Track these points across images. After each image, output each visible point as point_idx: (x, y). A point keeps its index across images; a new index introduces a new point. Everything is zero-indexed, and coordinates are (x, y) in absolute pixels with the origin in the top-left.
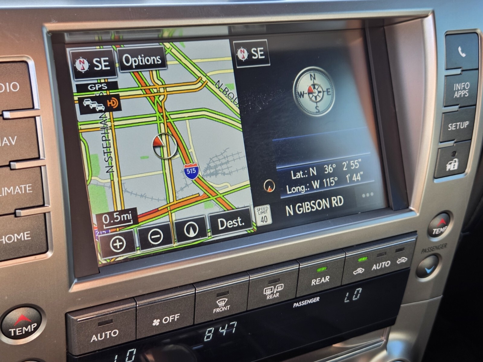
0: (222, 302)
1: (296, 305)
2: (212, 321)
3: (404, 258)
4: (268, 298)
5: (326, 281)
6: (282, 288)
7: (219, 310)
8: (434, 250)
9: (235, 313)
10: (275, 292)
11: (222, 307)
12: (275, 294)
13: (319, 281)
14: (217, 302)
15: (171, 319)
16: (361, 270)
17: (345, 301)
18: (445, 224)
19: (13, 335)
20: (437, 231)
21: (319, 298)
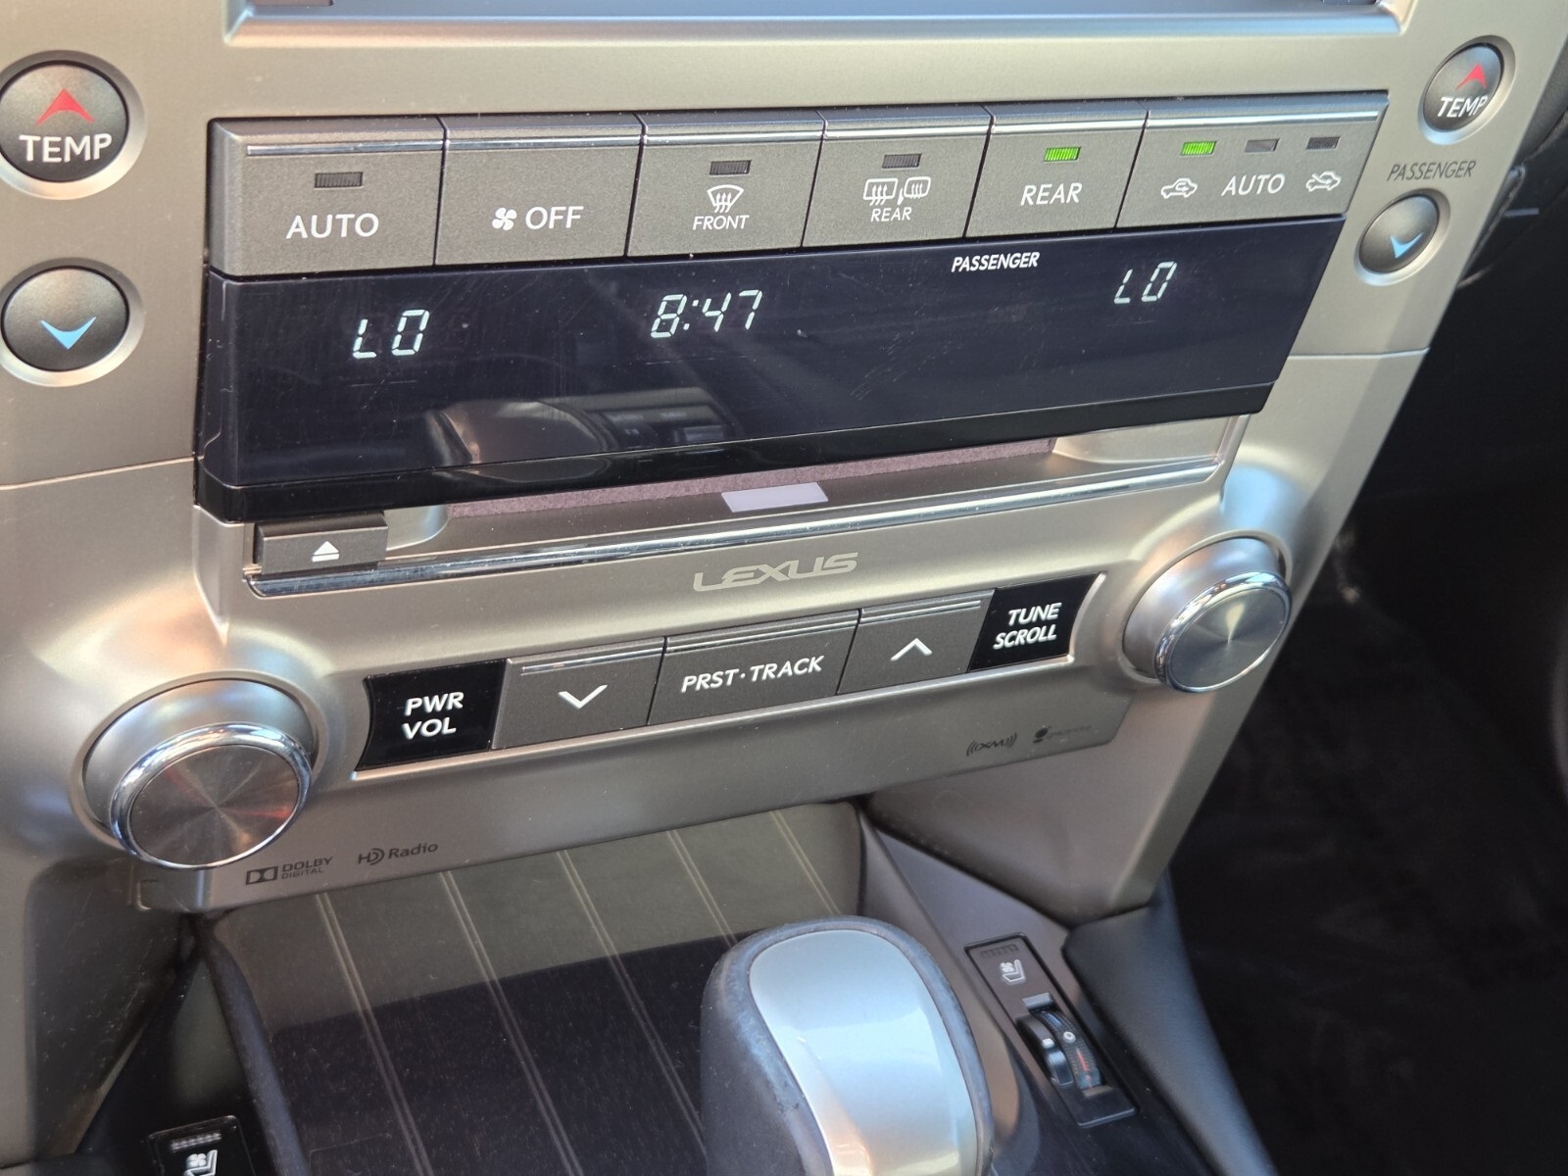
0: (724, 196)
1: (960, 263)
2: (685, 257)
3: (1331, 174)
4: (875, 215)
5: (1068, 201)
6: (924, 192)
7: (712, 224)
8: (1430, 174)
9: (761, 248)
10: (899, 203)
11: (723, 214)
12: (898, 210)
13: (1047, 194)
14: (709, 192)
15: (553, 217)
16: (1187, 185)
17: (1118, 301)
18: (1486, 87)
19: (30, 157)
20: (1454, 107)
21: (1038, 254)
